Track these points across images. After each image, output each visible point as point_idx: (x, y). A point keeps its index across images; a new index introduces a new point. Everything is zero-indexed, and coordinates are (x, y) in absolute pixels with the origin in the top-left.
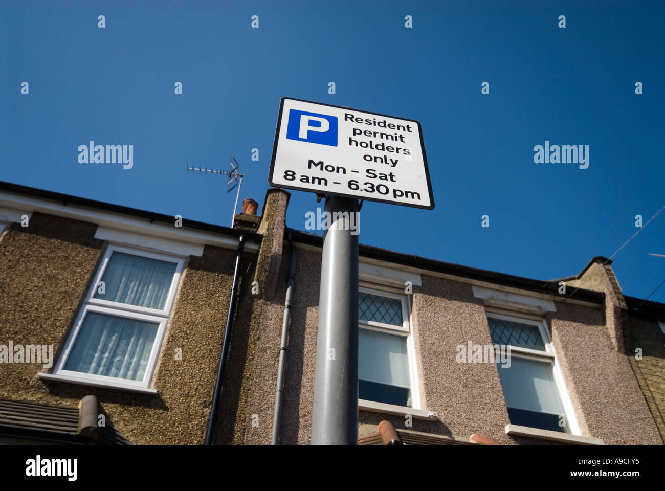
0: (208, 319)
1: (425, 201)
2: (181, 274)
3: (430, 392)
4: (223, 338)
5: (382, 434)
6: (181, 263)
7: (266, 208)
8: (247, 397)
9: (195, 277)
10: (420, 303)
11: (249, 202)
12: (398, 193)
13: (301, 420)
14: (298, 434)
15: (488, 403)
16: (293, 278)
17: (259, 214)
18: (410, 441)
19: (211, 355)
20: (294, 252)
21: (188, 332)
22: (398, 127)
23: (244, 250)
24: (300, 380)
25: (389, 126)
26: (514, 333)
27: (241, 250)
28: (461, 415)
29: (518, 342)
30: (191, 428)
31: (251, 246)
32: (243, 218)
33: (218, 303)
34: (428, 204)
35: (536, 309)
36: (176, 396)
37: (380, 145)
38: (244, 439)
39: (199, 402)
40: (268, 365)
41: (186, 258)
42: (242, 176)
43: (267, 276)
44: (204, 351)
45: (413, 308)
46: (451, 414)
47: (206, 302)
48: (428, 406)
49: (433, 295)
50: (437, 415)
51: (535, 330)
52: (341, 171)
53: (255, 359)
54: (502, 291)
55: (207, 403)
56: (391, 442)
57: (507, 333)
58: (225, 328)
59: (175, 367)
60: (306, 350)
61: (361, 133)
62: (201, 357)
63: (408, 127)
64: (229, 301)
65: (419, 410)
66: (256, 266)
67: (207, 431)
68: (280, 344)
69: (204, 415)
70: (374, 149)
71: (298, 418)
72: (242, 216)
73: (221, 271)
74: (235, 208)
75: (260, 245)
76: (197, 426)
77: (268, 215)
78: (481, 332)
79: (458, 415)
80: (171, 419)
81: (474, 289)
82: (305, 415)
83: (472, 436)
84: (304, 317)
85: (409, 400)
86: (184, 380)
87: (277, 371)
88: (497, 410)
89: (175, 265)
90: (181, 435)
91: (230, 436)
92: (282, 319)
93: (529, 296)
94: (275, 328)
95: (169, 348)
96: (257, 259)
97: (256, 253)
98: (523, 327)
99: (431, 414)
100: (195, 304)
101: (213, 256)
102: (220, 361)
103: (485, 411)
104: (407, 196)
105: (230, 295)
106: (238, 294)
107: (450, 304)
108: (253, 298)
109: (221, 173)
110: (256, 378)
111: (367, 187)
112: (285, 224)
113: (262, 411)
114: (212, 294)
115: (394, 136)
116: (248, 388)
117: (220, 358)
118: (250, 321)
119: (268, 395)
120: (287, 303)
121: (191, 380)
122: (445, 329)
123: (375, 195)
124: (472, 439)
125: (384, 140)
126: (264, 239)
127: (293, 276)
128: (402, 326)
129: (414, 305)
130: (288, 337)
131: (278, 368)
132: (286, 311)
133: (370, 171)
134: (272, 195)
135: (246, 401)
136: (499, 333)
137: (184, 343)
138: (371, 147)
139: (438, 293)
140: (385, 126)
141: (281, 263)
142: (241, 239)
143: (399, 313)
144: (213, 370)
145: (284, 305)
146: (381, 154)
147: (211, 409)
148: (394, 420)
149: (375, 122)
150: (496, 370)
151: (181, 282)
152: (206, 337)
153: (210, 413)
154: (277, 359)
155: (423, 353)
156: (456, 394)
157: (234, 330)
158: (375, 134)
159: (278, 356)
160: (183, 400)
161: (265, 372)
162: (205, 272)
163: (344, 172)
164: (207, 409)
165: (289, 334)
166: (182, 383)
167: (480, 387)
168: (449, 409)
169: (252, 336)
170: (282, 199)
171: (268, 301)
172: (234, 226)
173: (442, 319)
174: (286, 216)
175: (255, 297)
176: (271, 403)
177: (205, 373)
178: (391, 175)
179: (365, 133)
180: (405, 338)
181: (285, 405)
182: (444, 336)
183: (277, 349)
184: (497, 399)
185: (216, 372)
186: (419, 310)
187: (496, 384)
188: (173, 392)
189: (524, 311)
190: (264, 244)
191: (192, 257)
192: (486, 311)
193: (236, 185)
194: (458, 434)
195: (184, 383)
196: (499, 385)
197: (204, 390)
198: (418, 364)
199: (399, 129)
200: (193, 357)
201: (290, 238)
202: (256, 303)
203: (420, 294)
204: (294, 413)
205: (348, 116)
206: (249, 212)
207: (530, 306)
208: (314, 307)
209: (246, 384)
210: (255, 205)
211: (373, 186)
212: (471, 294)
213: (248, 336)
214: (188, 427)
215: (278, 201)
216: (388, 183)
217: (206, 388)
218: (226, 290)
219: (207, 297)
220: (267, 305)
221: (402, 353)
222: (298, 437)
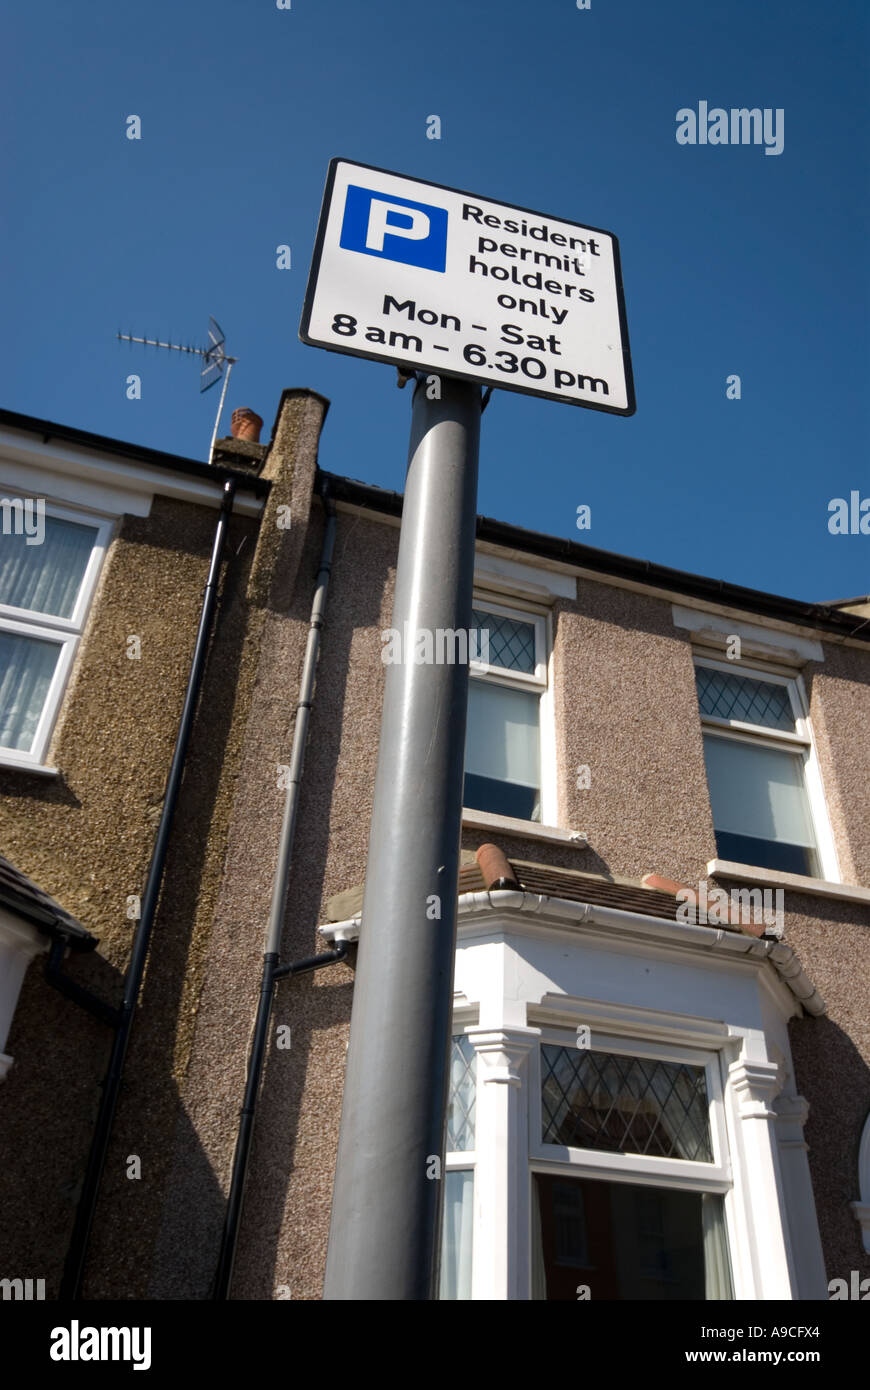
0: (159, 640)
1: (618, 398)
2: (106, 551)
3: (574, 798)
4: (187, 679)
5: (483, 865)
6: (105, 528)
7: (280, 428)
8: (232, 791)
9: (134, 557)
10: (571, 632)
11: (244, 416)
12: (565, 378)
13: (333, 836)
14: (326, 862)
15: (681, 821)
16: (328, 570)
17: (264, 441)
18: (534, 881)
19: (164, 710)
20: (333, 520)
21: (120, 663)
22: (573, 242)
23: (234, 511)
24: (333, 762)
25: (553, 237)
26: (743, 698)
27: (226, 510)
28: (630, 840)
29: (747, 713)
30: (124, 841)
31: (246, 503)
32: (231, 447)
33: (180, 612)
34: (623, 404)
35: (786, 655)
36: (96, 781)
37: (533, 277)
38: (224, 865)
39: (140, 795)
40: (273, 734)
41: (117, 518)
42: (231, 361)
43: (277, 565)
44: (151, 701)
45: (557, 641)
46: (612, 837)
47: (156, 608)
48: (571, 821)
49: (597, 618)
50: (586, 839)
51: (780, 693)
52: (451, 323)
53: (249, 721)
54: (728, 618)
55: (155, 797)
56: (499, 880)
57: (729, 697)
58: (192, 660)
59: (93, 728)
60: (347, 709)
61: (494, 248)
62: (145, 711)
63: (592, 243)
64: (200, 609)
65: (554, 829)
66: (256, 541)
67: (155, 847)
68: (298, 695)
69: (148, 819)
70: (519, 283)
71: (327, 832)
72: (230, 443)
73: (185, 548)
74: (217, 425)
75: (266, 502)
76: (136, 838)
77: (284, 442)
78: (681, 692)
79: (625, 839)
80: (86, 823)
81: (676, 612)
82: (340, 828)
83: (645, 877)
84: (347, 646)
85: (536, 809)
86: (112, 753)
87: (291, 745)
88: (696, 834)
89: (95, 530)
90: (106, 852)
91: (198, 860)
92: (303, 649)
93: (775, 630)
94: (290, 665)
95: (83, 691)
96: (259, 529)
97: (255, 516)
98: (759, 687)
99: (575, 835)
100: (133, 609)
101: (171, 518)
102: (181, 720)
103: (674, 834)
104: (581, 386)
105: (203, 596)
106: (219, 595)
107: (627, 636)
108: (248, 605)
109: (188, 351)
110: (251, 756)
111: (502, 360)
112: (316, 462)
113: (259, 816)
114: (168, 594)
115: (562, 260)
116: (235, 774)
117: (182, 715)
118: (241, 650)
119: (272, 788)
120: (314, 618)
121: (124, 754)
122: (613, 682)
123: (518, 379)
124: (647, 882)
125: (541, 267)
126: (273, 490)
127: (329, 567)
128: (533, 673)
129: (559, 636)
130: (315, 683)
131: (293, 739)
132: (312, 634)
133: (510, 330)
134: (292, 400)
135: (230, 797)
136: (714, 695)
137: (111, 684)
138: (515, 280)
139: (606, 615)
140: (545, 238)
141: (306, 540)
142: (227, 486)
143: (529, 649)
144: (167, 737)
145: (307, 620)
146: (534, 295)
147: (163, 809)
148: (507, 844)
149: (524, 228)
150: (702, 762)
151: (106, 565)
152: (156, 675)
153: (160, 816)
154: (292, 722)
155: (569, 726)
156: (623, 803)
157: (210, 664)
158: (524, 252)
159: (294, 717)
160: (108, 789)
161: (267, 747)
162: (154, 549)
163: (458, 327)
164: (155, 808)
165: (317, 677)
166: (107, 759)
167: (670, 791)
168: (608, 828)
169: (245, 677)
170: (312, 412)
171: (278, 612)
172: (214, 461)
173: (611, 664)
174: (320, 445)
175: (252, 604)
176: (279, 804)
177: (152, 742)
178: (552, 341)
179: (503, 249)
180: (539, 696)
181: (303, 808)
182: (611, 697)
183: (291, 705)
184: (698, 815)
185: (173, 742)
186: (568, 645)
187: (699, 787)
188: (90, 774)
189: (765, 657)
190: (273, 500)
191: (128, 518)
192: (694, 655)
193: (217, 380)
194: (621, 873)
195: (111, 759)
196: (705, 789)
197: (149, 773)
198: (558, 744)
199: (572, 246)
200: (128, 711)
201: (324, 490)
202: (254, 614)
203: (572, 615)
204: (320, 823)
205: (471, 210)
206: (244, 434)
207: (776, 648)
208: (366, 627)
209: (229, 767)
210: (256, 421)
211: (515, 359)
212: (669, 619)
213: (236, 676)
214: (119, 839)
215: (305, 414)
216: (546, 356)
217: (153, 770)
218: (195, 585)
219: (157, 599)
220: (275, 619)
221: (529, 724)
222: (325, 866)
